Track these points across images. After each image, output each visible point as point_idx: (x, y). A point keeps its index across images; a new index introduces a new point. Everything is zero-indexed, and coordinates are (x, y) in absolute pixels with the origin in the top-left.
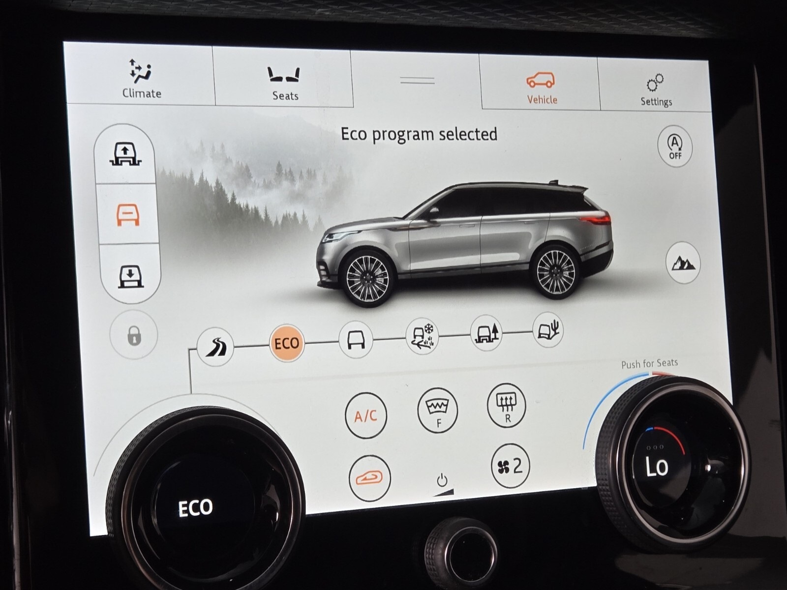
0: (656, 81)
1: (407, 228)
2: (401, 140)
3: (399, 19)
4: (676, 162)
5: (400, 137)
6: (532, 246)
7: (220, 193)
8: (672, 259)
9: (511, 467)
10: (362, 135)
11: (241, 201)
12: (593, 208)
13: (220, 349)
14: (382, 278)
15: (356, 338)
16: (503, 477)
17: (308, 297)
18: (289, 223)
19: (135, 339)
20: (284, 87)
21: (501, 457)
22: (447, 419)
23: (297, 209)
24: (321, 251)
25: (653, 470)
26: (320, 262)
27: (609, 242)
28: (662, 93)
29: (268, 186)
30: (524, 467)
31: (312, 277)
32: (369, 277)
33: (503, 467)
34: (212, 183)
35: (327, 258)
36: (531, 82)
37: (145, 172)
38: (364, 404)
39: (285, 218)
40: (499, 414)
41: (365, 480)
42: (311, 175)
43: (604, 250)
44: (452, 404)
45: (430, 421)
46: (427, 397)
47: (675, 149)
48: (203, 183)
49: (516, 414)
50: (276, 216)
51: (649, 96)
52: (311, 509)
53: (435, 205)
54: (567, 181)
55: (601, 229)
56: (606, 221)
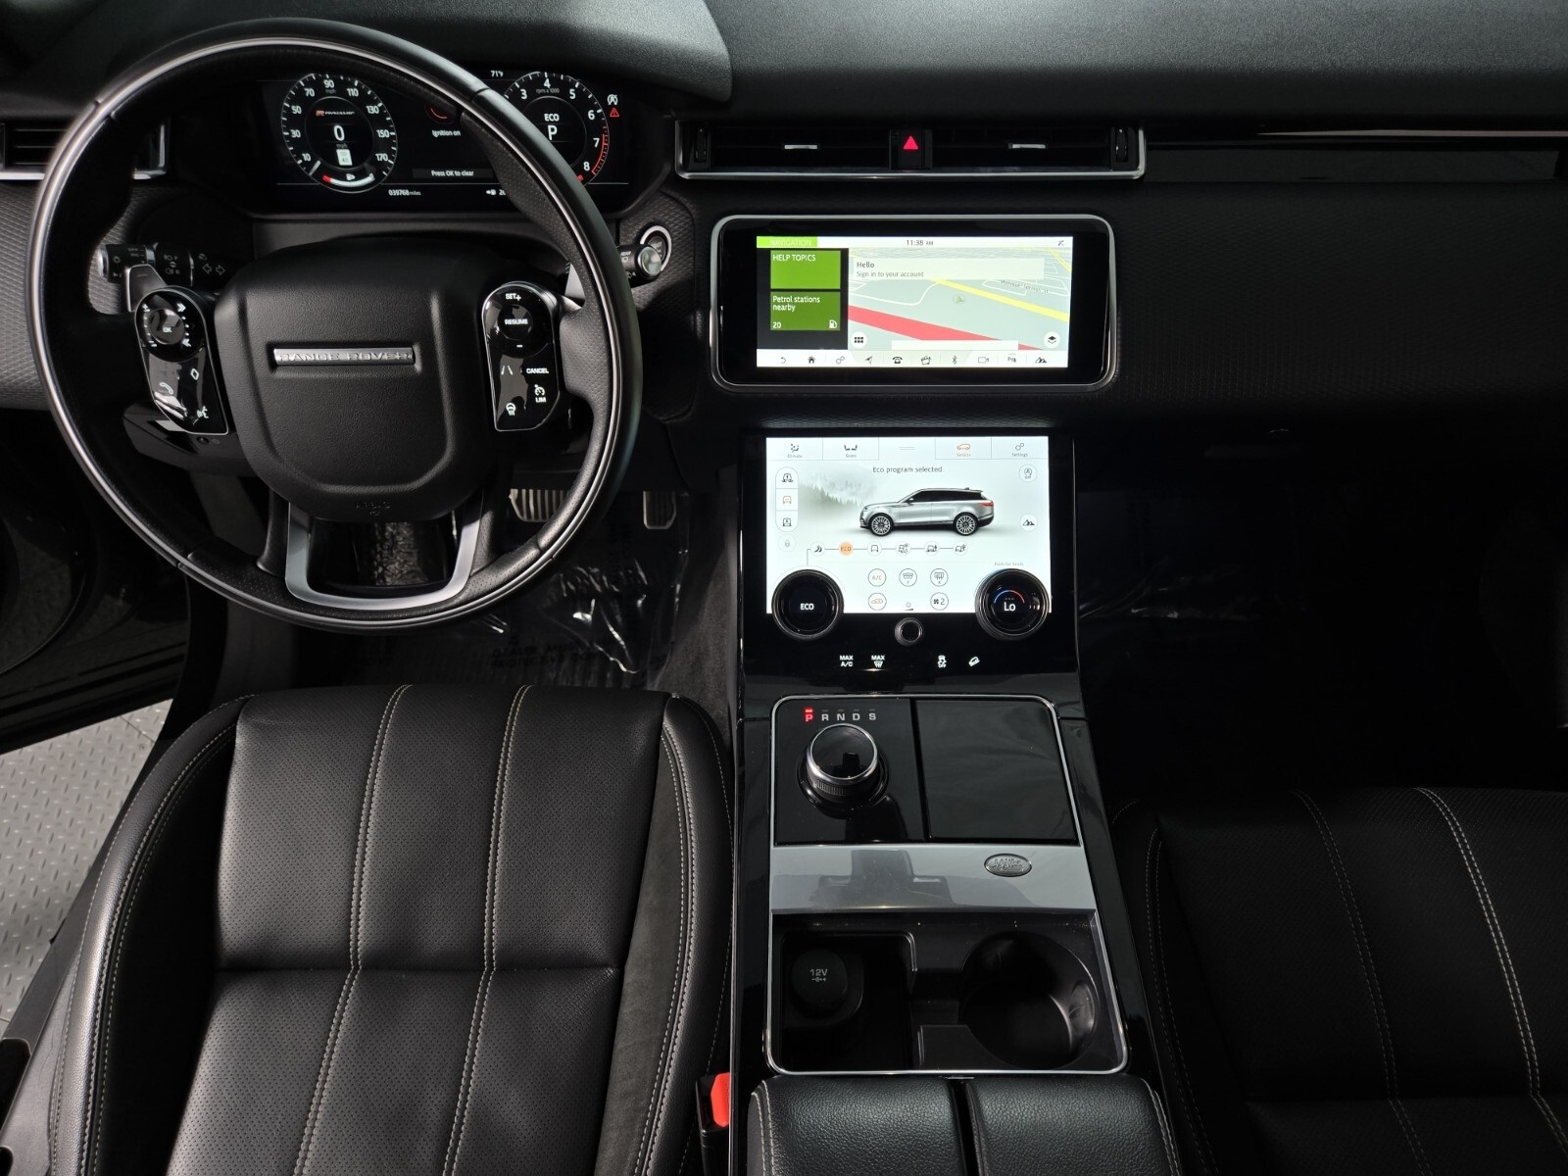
0: (1022, 445)
1: (899, 506)
2: (898, 472)
3: (923, 426)
4: (1028, 480)
5: (898, 471)
6: (955, 514)
7: (823, 492)
8: (1023, 521)
9: (940, 601)
10: (882, 470)
11: (831, 495)
12: (985, 499)
13: (819, 550)
14: (887, 525)
15: (875, 548)
16: (936, 606)
17: (856, 531)
18: (849, 503)
19: (787, 544)
20: (851, 452)
21: (935, 597)
22: (912, 581)
23: (853, 499)
24: (862, 514)
25: (1008, 607)
26: (861, 519)
27: (992, 513)
28: (1023, 451)
29: (842, 490)
30: (946, 602)
31: (858, 524)
32: (881, 525)
33: (936, 601)
34: (820, 488)
35: (864, 517)
36: (959, 448)
37: (795, 484)
38: (876, 573)
39: (848, 502)
40: (936, 581)
41: (875, 602)
42: (860, 485)
43: (990, 516)
44: (914, 577)
45: (905, 581)
46: (905, 572)
47: (1028, 474)
48: (816, 488)
49: (943, 581)
50: (844, 501)
51: (1016, 452)
52: (847, 610)
53: (913, 497)
54: (973, 488)
55: (988, 508)
56: (991, 505)
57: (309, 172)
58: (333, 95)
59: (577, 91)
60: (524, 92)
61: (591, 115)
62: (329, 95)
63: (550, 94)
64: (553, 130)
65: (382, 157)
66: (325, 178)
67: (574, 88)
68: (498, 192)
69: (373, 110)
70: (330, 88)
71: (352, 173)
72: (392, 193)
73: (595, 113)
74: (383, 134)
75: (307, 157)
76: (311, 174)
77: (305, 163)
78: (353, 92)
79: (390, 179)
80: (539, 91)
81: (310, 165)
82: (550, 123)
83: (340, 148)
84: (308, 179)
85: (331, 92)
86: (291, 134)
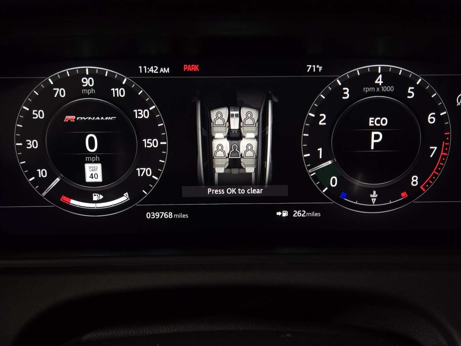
57: (42, 193)
58: (91, 95)
59: (418, 90)
60: (347, 91)
61: (431, 119)
62: (86, 95)
63: (381, 93)
64: (377, 137)
65: (146, 171)
66: (64, 199)
67: (413, 84)
68: (291, 213)
69: (142, 114)
70: (88, 87)
71: (100, 193)
72: (148, 216)
73: (437, 116)
74: (150, 143)
75: (42, 173)
76: (44, 194)
77: (39, 180)
78: (119, 92)
79: (149, 199)
80: (367, 90)
81: (45, 182)
82: (375, 128)
83: (90, 162)
84: (41, 201)
85: (89, 92)
86: (25, 144)
